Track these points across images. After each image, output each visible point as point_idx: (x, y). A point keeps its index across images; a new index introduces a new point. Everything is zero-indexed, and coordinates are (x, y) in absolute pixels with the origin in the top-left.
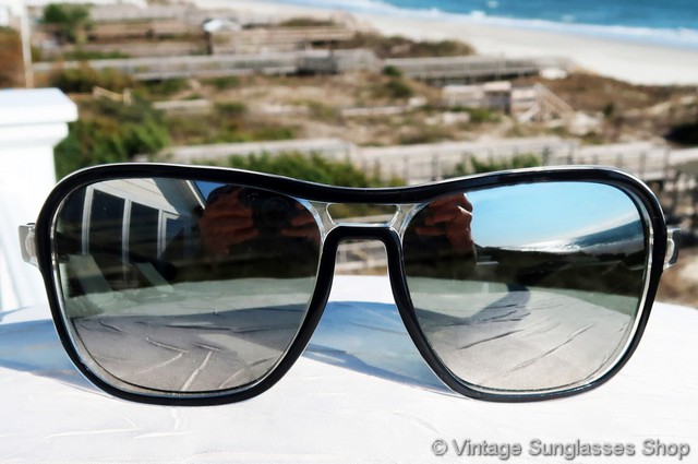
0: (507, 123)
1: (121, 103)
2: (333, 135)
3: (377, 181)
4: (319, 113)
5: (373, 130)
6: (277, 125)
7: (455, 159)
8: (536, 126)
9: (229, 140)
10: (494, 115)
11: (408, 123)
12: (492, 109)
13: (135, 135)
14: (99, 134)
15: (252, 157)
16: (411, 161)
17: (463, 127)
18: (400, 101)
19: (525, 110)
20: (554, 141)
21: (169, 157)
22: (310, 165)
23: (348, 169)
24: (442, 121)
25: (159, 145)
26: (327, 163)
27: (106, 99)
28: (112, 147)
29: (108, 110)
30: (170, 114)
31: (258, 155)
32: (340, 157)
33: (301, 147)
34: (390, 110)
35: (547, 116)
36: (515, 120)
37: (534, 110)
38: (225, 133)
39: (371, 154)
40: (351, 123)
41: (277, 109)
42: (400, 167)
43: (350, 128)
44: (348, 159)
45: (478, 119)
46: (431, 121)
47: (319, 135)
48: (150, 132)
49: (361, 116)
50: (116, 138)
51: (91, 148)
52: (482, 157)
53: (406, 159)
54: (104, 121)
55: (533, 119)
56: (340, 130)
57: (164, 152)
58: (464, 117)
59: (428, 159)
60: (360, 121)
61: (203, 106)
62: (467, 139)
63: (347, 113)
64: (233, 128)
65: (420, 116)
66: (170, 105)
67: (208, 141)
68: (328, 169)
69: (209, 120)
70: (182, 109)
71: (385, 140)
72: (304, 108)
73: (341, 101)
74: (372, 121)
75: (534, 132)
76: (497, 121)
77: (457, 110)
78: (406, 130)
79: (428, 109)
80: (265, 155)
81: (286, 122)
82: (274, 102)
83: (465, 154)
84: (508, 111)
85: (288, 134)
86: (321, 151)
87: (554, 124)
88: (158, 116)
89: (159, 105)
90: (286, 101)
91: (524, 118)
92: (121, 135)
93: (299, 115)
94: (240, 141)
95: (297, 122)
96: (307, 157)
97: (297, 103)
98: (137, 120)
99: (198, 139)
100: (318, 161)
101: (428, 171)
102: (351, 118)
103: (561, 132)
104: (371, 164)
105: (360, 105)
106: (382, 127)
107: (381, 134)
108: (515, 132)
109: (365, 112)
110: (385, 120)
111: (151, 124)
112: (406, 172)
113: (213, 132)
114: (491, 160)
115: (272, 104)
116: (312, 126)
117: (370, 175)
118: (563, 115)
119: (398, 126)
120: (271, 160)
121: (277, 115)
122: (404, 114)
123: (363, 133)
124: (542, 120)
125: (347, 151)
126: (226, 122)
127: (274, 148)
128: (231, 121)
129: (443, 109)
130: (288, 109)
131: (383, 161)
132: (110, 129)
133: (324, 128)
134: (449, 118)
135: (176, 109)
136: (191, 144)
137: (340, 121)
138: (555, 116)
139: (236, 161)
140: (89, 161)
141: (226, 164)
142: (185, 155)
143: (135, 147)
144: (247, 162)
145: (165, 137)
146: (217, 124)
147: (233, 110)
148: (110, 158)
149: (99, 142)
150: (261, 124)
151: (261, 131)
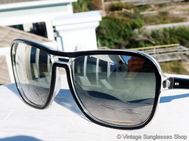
1: (130, 13)
6: (178, 18)
9: (163, 23)
13: (134, 23)
14: (124, 23)
15: (170, 28)
21: (144, 29)
25: (141, 25)
27: (126, 12)
28: (127, 26)
29: (126, 15)
30: (145, 16)
31: (172, 28)
33: (185, 24)
38: (162, 21)
41: (178, 13)
48: (139, 21)
50: (129, 24)
51: (121, 27)
54: (125, 19)
57: (143, 28)
61: (155, 13)
64: (164, 19)
66: (145, 13)
67: (157, 24)
69: (157, 17)
70: (148, 14)
72: (187, 12)
80: (174, 27)
81: (181, 17)
82: (177, 10)
85: (181, 20)
88: (141, 16)
89: (142, 13)
90: (181, 10)
92: (130, 23)
93: (185, 14)
94: (167, 23)
95: (185, 16)
97: (185, 11)
98: (135, 18)
99: (153, 23)
111: (139, 19)
113: (158, 21)
120: (176, 29)
126: (162, 18)
127: (177, 25)
128: (164, 17)
132: (127, 21)
135: (147, 14)
136: (151, 25)
139: (165, 30)
140: (120, 31)
141: (162, 31)
142: (149, 28)
143: (134, 27)
144: (168, 30)
145: (143, 23)
146: (159, 18)
147: (164, 14)
148: (127, 30)
149: (124, 25)
150: (173, 18)
151: (173, 20)
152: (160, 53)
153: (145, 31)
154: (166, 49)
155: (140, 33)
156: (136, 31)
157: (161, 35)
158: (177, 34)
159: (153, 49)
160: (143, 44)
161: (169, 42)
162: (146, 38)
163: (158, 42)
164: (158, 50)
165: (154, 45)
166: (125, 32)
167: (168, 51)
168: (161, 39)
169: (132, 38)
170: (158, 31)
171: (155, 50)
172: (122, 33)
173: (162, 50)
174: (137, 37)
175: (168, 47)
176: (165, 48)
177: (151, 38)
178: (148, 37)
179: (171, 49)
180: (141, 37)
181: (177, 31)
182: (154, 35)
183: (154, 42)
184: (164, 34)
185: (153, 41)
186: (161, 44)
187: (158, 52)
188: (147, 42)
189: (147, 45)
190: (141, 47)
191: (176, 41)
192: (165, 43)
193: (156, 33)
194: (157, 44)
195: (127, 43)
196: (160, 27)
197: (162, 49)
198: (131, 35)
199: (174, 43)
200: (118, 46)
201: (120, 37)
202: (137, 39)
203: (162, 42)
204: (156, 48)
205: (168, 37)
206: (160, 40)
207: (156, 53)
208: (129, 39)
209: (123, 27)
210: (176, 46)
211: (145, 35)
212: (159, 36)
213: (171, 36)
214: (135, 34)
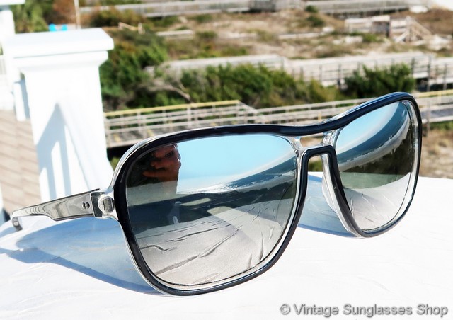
0: (387, 43)
1: (137, 32)
2: (272, 52)
3: (302, 82)
4: (264, 37)
5: (299, 48)
6: (236, 46)
7: (353, 67)
8: (406, 46)
9: (205, 56)
10: (378, 38)
11: (321, 44)
12: (378, 34)
13: (146, 53)
14: (123, 53)
15: (220, 67)
16: (324, 69)
17: (359, 46)
18: (316, 29)
19: (401, 34)
20: (418, 55)
21: (168, 67)
22: (258, 72)
23: (283, 74)
24: (344, 42)
25: (161, 60)
26: (269, 70)
27: (127, 29)
28: (131, 60)
29: (128, 37)
30: (168, 39)
31: (224, 66)
32: (277, 67)
33: (252, 60)
34: (310, 35)
35: (414, 38)
36: (393, 41)
37: (406, 34)
38: (204, 51)
39: (298, 64)
40: (285, 44)
41: (236, 35)
42: (316, 73)
43: (284, 48)
44: (282, 68)
45: (368, 40)
46: (337, 42)
47: (264, 52)
48: (155, 51)
49: (291, 39)
50: (133, 55)
51: (118, 62)
52: (371, 66)
53: (320, 68)
54: (126, 44)
55: (404, 40)
56: (277, 49)
57: (164, 65)
58: (359, 39)
59: (335, 67)
60: (290, 42)
61: (189, 34)
62: (361, 54)
63: (282, 37)
64: (208, 48)
65: (330, 39)
66: (168, 34)
67: (191, 58)
68: (269, 74)
69: (192, 42)
70: (175, 36)
71: (307, 55)
72: (254, 35)
73: (279, 29)
74: (298, 43)
75: (405, 49)
76: (381, 41)
77: (354, 34)
78: (320, 48)
79: (335, 34)
80: (229, 65)
81: (242, 44)
82: (234, 31)
83: (359, 64)
84: (388, 35)
85: (244, 52)
86: (265, 63)
87: (419, 43)
88: (160, 41)
89: (160, 34)
90: (243, 30)
91: (399, 39)
92: (137, 54)
93: (251, 39)
94: (213, 56)
95: (250, 44)
96: (257, 66)
97: (249, 31)
98: (147, 43)
99: (186, 56)
100: (263, 70)
101: (335, 75)
102: (285, 41)
103: (423, 48)
104: (298, 71)
105: (290, 32)
106: (305, 46)
107: (304, 51)
108: (393, 49)
109: (294, 36)
110: (307, 42)
111: (156, 46)
112: (320, 76)
113: (196, 51)
114: (376, 67)
115: (233, 32)
116: (259, 46)
117: (297, 78)
118: (424, 37)
119: (315, 46)
120: (233, 69)
121: (236, 39)
122: (320, 37)
123: (292, 50)
124: (410, 41)
125: (282, 63)
126: (203, 44)
127: (235, 61)
128: (207, 44)
129: (345, 34)
130: (243, 35)
131: (305, 69)
132: (130, 49)
133: (267, 47)
134: (349, 40)
135: (171, 36)
136: (181, 59)
137: (278, 43)
138: (420, 38)
139: (210, 70)
140: (116, 71)
141: (204, 72)
142: (178, 66)
143: (146, 62)
144: (217, 70)
145: (165, 55)
146: (198, 46)
147: (208, 36)
148: (130, 68)
149: (123, 58)
150: (227, 45)
151: (226, 49)
152: (200, 119)
153: (170, 72)
154: (214, 110)
155: (158, 75)
156: (150, 70)
157: (203, 81)
158: (234, 80)
159: (186, 109)
160: (165, 100)
161: (218, 95)
162: (170, 87)
163: (195, 96)
164: (195, 112)
165: (188, 102)
166: (126, 72)
167: (217, 114)
168: (203, 88)
169: (142, 85)
170: (195, 73)
171: (189, 112)
172: (120, 74)
173: (204, 113)
174: (152, 85)
175: (217, 107)
176: (210, 107)
177: (181, 86)
178: (175, 84)
179: (223, 112)
180: (160, 84)
181: (235, 74)
182: (188, 80)
183: (187, 96)
184: (208, 78)
185: (185, 92)
186: (202, 101)
187: (196, 116)
188: (174, 96)
189: (173, 100)
190: (161, 104)
191: (233, 94)
192: (211, 98)
193: (192, 76)
194: (194, 101)
195: (131, 95)
196: (199, 64)
197: (205, 110)
198: (138, 79)
199: (230, 98)
200: (112, 102)
201: (115, 83)
202: (153, 89)
203: (204, 95)
204: (193, 109)
205: (217, 85)
206: (199, 92)
207: (193, 119)
208: (134, 88)
209: (122, 63)
210: (235, 105)
211: (170, 80)
212: (197, 82)
213: (222, 84)
214: (147, 77)
